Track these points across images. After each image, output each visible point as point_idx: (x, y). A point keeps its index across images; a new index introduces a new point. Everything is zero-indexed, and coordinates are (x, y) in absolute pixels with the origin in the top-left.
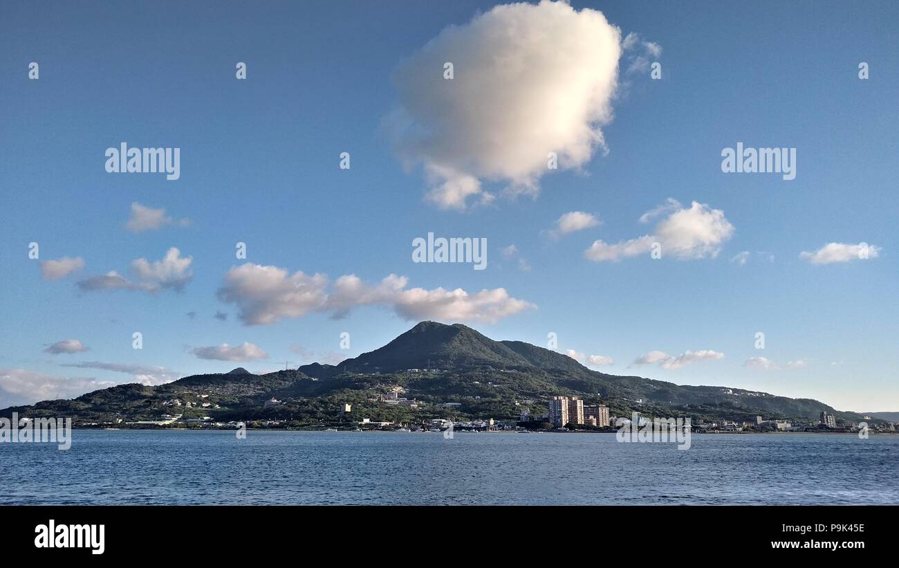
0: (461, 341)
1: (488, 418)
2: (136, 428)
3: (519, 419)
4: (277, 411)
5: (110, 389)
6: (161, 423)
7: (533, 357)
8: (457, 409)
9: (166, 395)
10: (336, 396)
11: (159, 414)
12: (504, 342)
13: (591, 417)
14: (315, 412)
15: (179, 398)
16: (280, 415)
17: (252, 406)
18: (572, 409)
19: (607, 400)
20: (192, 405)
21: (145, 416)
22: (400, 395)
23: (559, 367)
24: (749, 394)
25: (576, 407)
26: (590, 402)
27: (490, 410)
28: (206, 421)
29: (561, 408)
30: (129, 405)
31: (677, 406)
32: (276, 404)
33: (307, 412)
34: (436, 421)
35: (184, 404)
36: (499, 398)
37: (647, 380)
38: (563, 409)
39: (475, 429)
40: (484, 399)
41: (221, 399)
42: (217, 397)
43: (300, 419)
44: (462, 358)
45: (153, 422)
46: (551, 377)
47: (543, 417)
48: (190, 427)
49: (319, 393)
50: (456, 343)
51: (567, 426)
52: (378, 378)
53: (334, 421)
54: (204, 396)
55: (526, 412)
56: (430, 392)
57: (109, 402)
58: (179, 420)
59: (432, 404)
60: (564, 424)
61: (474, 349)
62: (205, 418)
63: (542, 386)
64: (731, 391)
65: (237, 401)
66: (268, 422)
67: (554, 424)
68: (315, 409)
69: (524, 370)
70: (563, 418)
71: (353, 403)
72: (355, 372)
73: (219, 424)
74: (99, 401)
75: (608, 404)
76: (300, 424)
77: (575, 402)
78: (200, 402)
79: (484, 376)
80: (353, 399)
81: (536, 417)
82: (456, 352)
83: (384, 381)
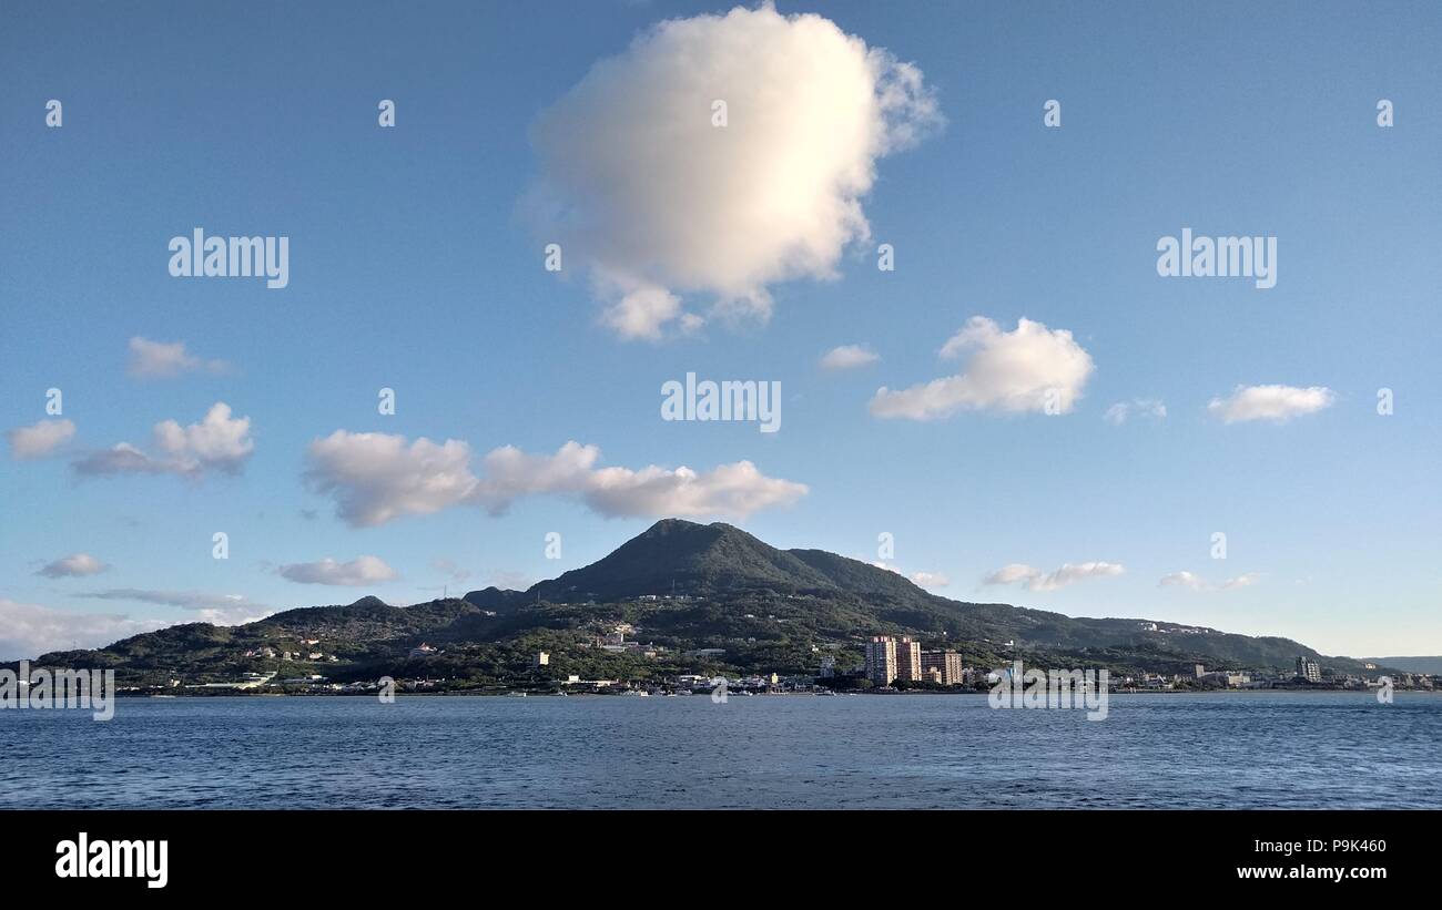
0: (724, 549)
1: (769, 672)
2: (201, 695)
3: (818, 673)
4: (429, 663)
5: (160, 633)
6: (243, 686)
7: (839, 574)
8: (719, 658)
9: (250, 641)
10: (524, 640)
11: (240, 672)
12: (793, 551)
13: (933, 670)
14: (491, 666)
15: (272, 645)
16: (434, 670)
17: (389, 657)
18: (903, 657)
19: (957, 641)
20: (293, 656)
21: (216, 674)
22: (628, 638)
23: (881, 590)
24: (1183, 631)
25: (909, 653)
26: (930, 645)
27: (771, 660)
28: (316, 682)
29: (884, 655)
30: (189, 657)
31: (1071, 651)
32: (429, 654)
33: (479, 665)
34: (685, 678)
35: (279, 655)
36: (786, 642)
37: (1022, 610)
38: (888, 657)
39: (747, 689)
40: (760, 642)
41: (338, 647)
42: (334, 644)
43: (467, 677)
44: (726, 577)
45: (229, 685)
46: (868, 606)
47: (857, 669)
48: (290, 692)
49: (498, 636)
50: (716, 554)
51: (895, 683)
52: (592, 610)
53: (522, 679)
54: (311, 642)
55: (829, 663)
56: (676, 633)
57: (157, 653)
58: (272, 680)
59: (678, 652)
60: (890, 680)
61: (745, 562)
62: (315, 677)
63: (855, 620)
64: (1155, 626)
65: (365, 649)
66: (416, 683)
67: (874, 681)
68: (491, 662)
69: (826, 596)
70: (889, 672)
71: (552, 651)
72: (552, 601)
73: (337, 687)
74: (142, 652)
75: (960, 648)
76: (466, 685)
77: (908, 645)
78: (307, 651)
79: (761, 606)
80: (551, 644)
81: (845, 670)
82: (717, 568)
83: (603, 615)
